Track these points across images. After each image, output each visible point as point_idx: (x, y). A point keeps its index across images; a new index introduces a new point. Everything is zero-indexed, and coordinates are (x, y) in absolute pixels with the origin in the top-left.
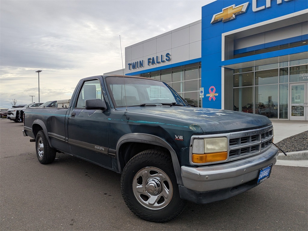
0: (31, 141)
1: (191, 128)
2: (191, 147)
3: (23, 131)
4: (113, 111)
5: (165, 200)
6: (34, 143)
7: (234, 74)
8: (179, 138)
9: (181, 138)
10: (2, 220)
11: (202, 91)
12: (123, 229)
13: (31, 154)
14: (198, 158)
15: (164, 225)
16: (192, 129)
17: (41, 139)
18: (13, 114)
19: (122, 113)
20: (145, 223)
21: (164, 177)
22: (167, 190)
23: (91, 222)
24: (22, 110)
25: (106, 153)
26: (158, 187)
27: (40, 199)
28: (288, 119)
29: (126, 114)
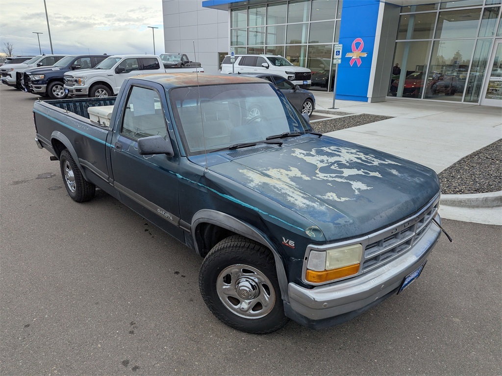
0: (52, 159)
1: (307, 232)
2: (306, 260)
3: (36, 141)
4: (184, 160)
5: (264, 308)
6: (58, 162)
7: (401, 14)
8: (288, 243)
9: (292, 243)
10: (32, 320)
11: (339, 52)
12: (204, 343)
13: (54, 175)
14: (315, 276)
15: (260, 338)
16: (310, 236)
17: (67, 163)
18: (10, 75)
19: (199, 170)
20: (234, 333)
21: (263, 280)
22: (266, 297)
23: (158, 329)
24: (25, 73)
25: (176, 224)
26: (254, 289)
27: (81, 280)
28: (478, 104)
29: (207, 176)
